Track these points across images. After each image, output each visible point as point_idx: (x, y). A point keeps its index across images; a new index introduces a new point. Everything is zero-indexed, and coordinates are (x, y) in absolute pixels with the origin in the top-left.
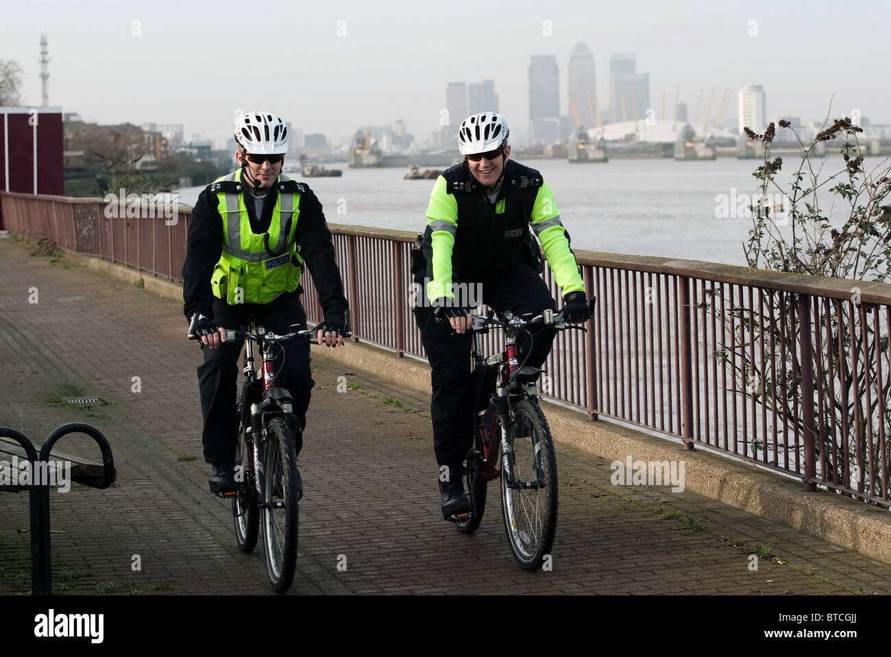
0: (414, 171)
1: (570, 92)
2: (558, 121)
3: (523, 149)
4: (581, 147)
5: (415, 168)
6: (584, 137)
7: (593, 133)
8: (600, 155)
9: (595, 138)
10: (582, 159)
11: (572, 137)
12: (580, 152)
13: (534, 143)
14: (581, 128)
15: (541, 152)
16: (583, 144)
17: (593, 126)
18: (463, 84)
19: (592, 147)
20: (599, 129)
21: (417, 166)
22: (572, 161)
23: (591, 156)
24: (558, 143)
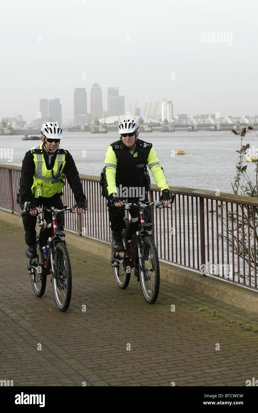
0: (26, 137)
1: (91, 104)
2: (86, 116)
3: (71, 127)
4: (96, 126)
5: (26, 135)
6: (97, 122)
7: (101, 121)
8: (104, 130)
9: (102, 123)
10: (97, 131)
11: (92, 122)
12: (95, 128)
13: (76, 125)
14: (96, 118)
15: (79, 128)
16: (97, 125)
17: (101, 118)
18: (47, 100)
19: (101, 127)
20: (104, 119)
21: (27, 135)
22: (92, 132)
23: (100, 130)
24: (86, 125)
